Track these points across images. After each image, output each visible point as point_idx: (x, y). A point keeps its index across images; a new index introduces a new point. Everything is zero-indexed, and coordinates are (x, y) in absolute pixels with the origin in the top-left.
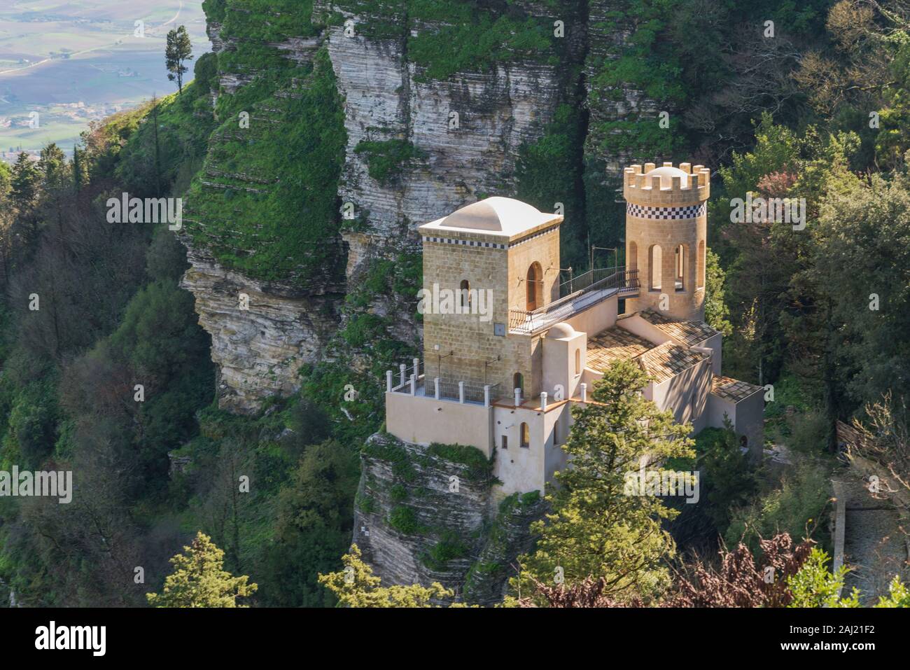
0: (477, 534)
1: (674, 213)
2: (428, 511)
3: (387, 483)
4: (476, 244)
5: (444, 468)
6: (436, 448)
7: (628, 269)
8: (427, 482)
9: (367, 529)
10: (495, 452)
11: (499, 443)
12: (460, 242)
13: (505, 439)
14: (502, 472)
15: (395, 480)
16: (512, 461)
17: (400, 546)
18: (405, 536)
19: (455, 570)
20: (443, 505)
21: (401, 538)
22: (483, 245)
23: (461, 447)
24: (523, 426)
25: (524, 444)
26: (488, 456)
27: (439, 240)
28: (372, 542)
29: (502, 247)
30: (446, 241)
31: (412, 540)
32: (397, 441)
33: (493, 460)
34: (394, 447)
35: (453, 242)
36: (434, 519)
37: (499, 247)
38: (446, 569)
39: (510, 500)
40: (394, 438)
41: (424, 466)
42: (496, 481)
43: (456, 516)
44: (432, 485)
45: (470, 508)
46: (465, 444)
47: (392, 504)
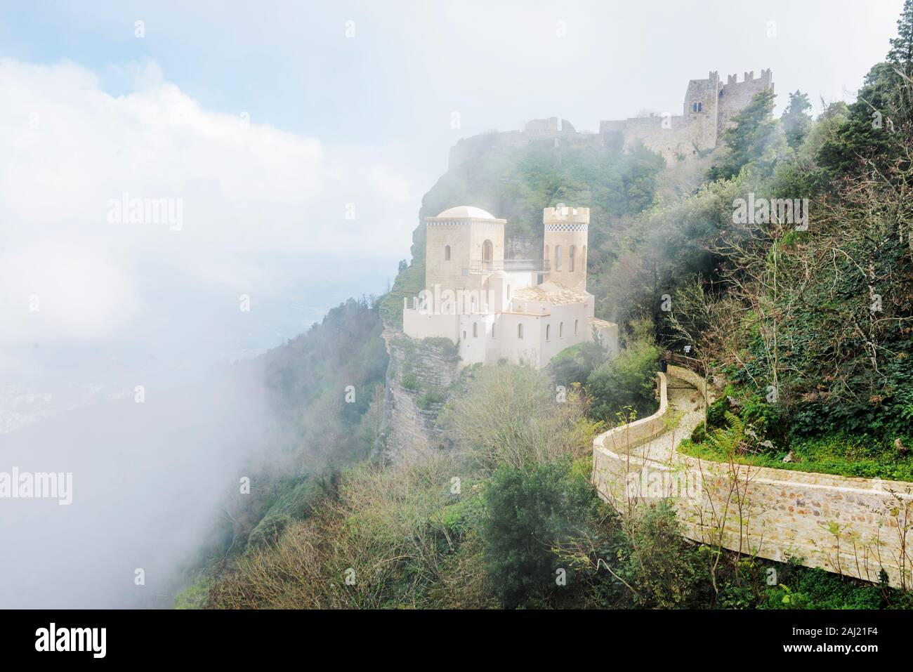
0: (447, 389)
1: (569, 228)
2: (422, 376)
3: (401, 360)
4: (454, 224)
5: (431, 351)
6: (427, 340)
7: (545, 259)
8: (421, 359)
9: (393, 389)
10: (459, 342)
11: (462, 334)
12: (446, 224)
13: (465, 332)
14: (463, 353)
15: (406, 358)
16: (468, 346)
17: (406, 396)
18: (408, 390)
19: (434, 410)
20: (430, 372)
21: (407, 391)
22: (457, 224)
23: (441, 338)
24: (475, 324)
25: (475, 336)
26: (455, 343)
27: (435, 224)
28: (395, 397)
29: (468, 224)
30: (438, 224)
31: (413, 392)
32: (408, 337)
33: (458, 346)
34: (405, 340)
35: (442, 224)
36: (424, 381)
37: (465, 224)
38: (429, 409)
39: (466, 368)
40: (407, 336)
41: (421, 350)
42: (460, 359)
43: (436, 379)
44: (425, 361)
45: (445, 373)
46: (443, 336)
47: (403, 372)
